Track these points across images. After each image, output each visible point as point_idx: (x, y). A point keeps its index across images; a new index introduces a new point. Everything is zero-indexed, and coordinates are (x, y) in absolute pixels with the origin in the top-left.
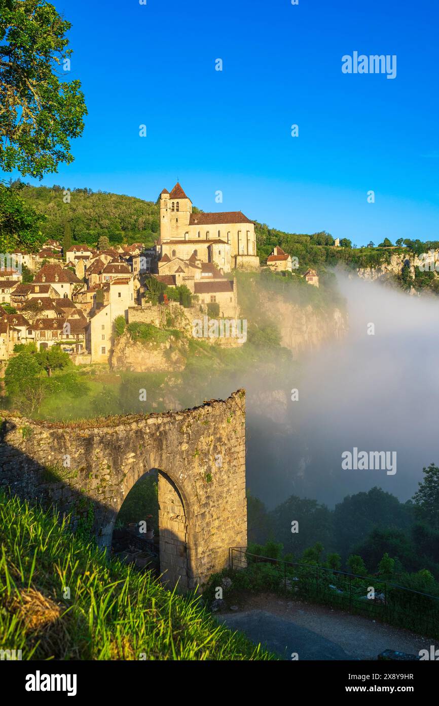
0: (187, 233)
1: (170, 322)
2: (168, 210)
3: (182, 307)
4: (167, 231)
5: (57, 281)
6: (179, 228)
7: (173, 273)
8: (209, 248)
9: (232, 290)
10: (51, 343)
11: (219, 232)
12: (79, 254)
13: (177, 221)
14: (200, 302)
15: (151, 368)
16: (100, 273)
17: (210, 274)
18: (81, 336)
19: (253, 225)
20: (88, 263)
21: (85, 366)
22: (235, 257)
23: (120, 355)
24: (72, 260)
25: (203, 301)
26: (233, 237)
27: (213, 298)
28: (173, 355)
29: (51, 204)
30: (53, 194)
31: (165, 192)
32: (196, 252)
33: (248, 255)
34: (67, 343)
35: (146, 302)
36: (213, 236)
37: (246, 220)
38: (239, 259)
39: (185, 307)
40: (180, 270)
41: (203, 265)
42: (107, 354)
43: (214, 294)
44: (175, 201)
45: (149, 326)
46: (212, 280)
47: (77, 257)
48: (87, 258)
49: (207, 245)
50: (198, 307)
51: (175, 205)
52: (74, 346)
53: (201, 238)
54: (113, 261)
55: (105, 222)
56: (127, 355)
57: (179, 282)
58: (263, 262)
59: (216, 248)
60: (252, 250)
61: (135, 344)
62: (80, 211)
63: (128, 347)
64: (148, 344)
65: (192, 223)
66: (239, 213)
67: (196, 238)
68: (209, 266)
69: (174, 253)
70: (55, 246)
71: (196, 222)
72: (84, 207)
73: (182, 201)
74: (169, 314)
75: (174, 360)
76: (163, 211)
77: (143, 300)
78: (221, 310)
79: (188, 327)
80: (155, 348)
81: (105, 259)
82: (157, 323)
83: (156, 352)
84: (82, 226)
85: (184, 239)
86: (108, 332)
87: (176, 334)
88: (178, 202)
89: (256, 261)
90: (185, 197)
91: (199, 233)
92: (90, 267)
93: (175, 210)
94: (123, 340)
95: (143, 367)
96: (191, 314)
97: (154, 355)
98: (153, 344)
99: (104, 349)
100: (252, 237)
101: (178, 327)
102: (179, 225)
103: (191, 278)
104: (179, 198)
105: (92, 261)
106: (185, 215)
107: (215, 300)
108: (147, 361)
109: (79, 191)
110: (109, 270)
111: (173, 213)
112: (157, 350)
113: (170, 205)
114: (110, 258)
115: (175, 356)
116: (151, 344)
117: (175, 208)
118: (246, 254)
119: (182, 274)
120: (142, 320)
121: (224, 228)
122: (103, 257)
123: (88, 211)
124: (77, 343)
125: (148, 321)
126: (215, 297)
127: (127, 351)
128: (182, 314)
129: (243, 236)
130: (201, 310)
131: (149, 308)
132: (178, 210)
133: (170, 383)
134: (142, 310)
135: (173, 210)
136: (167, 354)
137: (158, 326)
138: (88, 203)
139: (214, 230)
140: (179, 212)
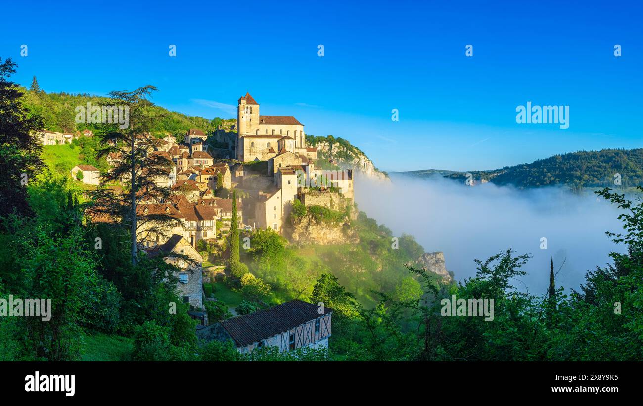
0: (258, 130)
2: (245, 112)
4: (245, 128)
6: (252, 126)
11: (281, 130)
13: (250, 120)
19: (303, 126)
26: (291, 134)
31: (244, 98)
36: (276, 133)
37: (298, 123)
51: (249, 109)
53: (268, 134)
60: (303, 144)
65: (261, 123)
66: (292, 118)
67: (264, 134)
71: (264, 122)
73: (254, 107)
85: (256, 134)
88: (251, 107)
90: (256, 103)
91: (266, 130)
93: (249, 113)
104: (252, 104)
106: (256, 117)
111: (247, 115)
113: (245, 109)
118: (301, 147)
121: (285, 127)
129: (298, 134)
139: (277, 129)
140: (252, 115)
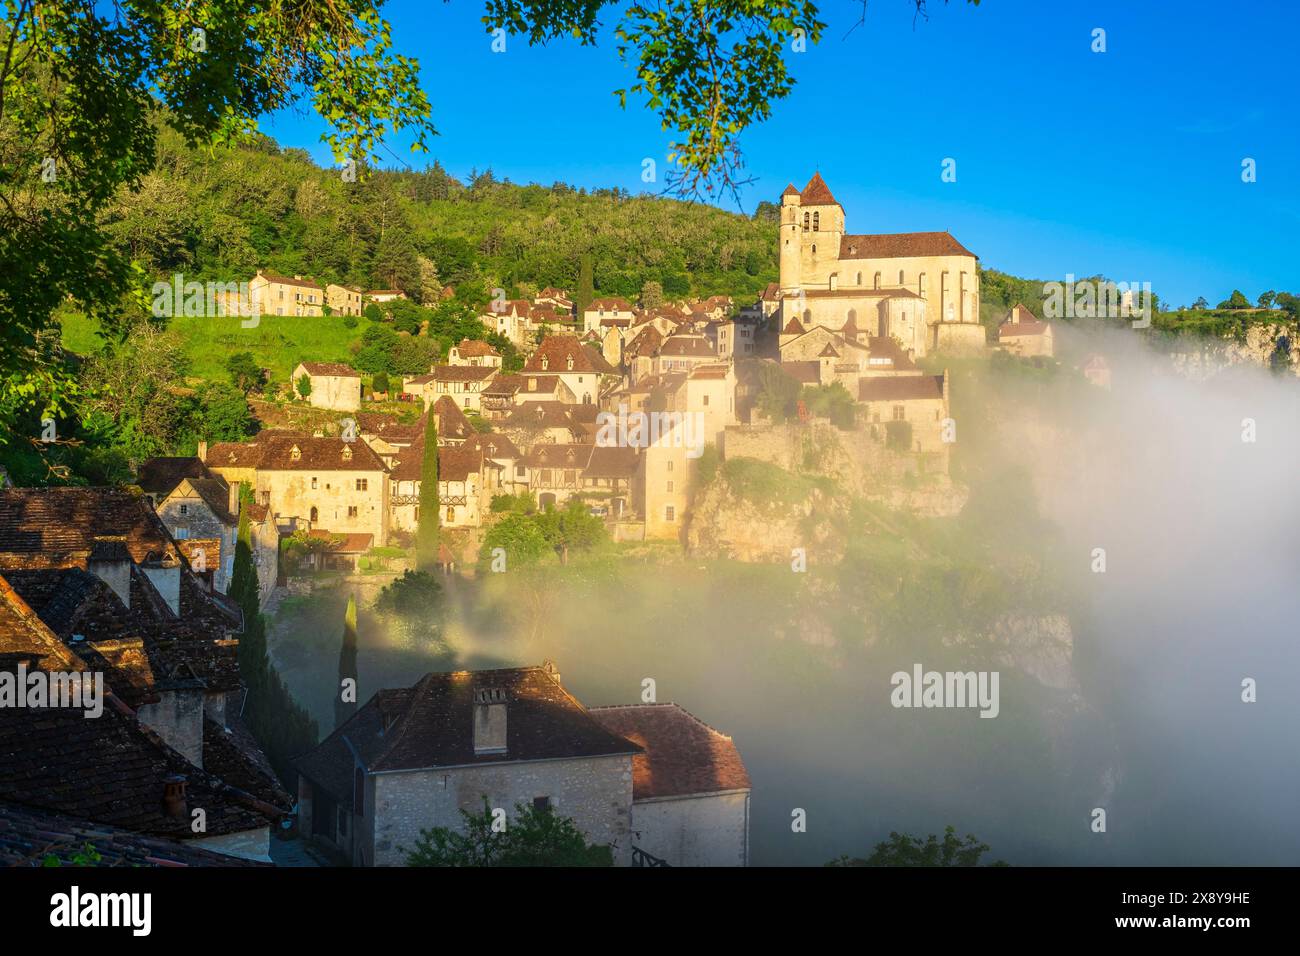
0: (835, 275)
1: (811, 461)
2: (797, 227)
3: (835, 429)
4: (794, 270)
5: (570, 368)
6: (819, 265)
7: (813, 357)
8: (881, 307)
9: (939, 393)
10: (561, 495)
11: (901, 273)
12: (609, 315)
13: (814, 251)
14: (870, 419)
15: (771, 554)
16: (655, 355)
17: (888, 361)
18: (622, 483)
19: (974, 259)
20: (629, 335)
21: (633, 544)
22: (935, 326)
23: (705, 525)
24: (596, 326)
25: (877, 417)
26: (931, 284)
27: (899, 412)
28: (819, 528)
29: (550, 219)
30: (553, 198)
31: (792, 191)
32: (852, 314)
33: (961, 322)
34: (595, 496)
35: (761, 416)
36: (888, 281)
37: (960, 250)
38: (943, 330)
39: (841, 428)
40: (828, 351)
41: (872, 340)
42: (677, 521)
43: (901, 403)
44: (812, 210)
45: (767, 467)
46: (892, 374)
47: (604, 323)
48: (624, 324)
49: (875, 300)
50: (868, 429)
51: (812, 218)
52: (608, 501)
53: (862, 287)
54: (679, 331)
55: (656, 254)
56: (721, 526)
57: (827, 376)
58: (992, 338)
59: (896, 306)
60: (971, 310)
61: (738, 504)
62: (606, 231)
63: (724, 510)
64: (768, 505)
65: (844, 255)
66: (945, 235)
67: (852, 285)
68: (882, 344)
69: (807, 314)
70: (559, 300)
71: (853, 252)
72: (614, 225)
73: (825, 211)
74: (810, 442)
75: (821, 540)
76: (786, 230)
77: (754, 413)
78: (915, 437)
79: (847, 471)
80: (781, 513)
81: (663, 326)
82: (785, 462)
83: (782, 523)
84: (609, 261)
85: (827, 287)
86: (681, 477)
87: (825, 484)
88: (817, 213)
89: (978, 334)
90: (832, 202)
91: (859, 275)
92: (633, 343)
93: (811, 229)
94: (713, 495)
95: (755, 553)
96: (855, 443)
97: (777, 528)
98: (777, 506)
99: (670, 511)
100: (972, 284)
101: (827, 470)
102: (818, 259)
103: (852, 368)
104: (820, 204)
105: (638, 330)
106: (829, 239)
107: (902, 416)
108: (763, 540)
109: (603, 193)
110: (672, 347)
111: (806, 235)
112: (784, 518)
113: (800, 219)
114: (671, 325)
115: (822, 532)
116: (772, 505)
117: (812, 223)
118: (958, 319)
119: (833, 360)
120: (753, 454)
121: (911, 265)
122: (658, 322)
123: (621, 233)
124: (615, 496)
125: (765, 456)
126: (902, 408)
127: (722, 517)
128: (835, 443)
129: (952, 283)
130: (874, 434)
131: (768, 429)
132: (816, 229)
133: (813, 589)
134: (755, 433)
135: (807, 228)
136: (806, 526)
137: (787, 467)
138: (622, 216)
139: (888, 269)
140: (819, 234)
